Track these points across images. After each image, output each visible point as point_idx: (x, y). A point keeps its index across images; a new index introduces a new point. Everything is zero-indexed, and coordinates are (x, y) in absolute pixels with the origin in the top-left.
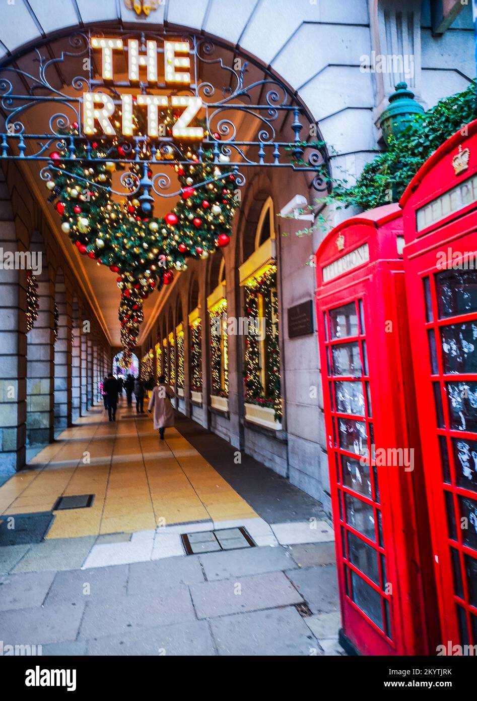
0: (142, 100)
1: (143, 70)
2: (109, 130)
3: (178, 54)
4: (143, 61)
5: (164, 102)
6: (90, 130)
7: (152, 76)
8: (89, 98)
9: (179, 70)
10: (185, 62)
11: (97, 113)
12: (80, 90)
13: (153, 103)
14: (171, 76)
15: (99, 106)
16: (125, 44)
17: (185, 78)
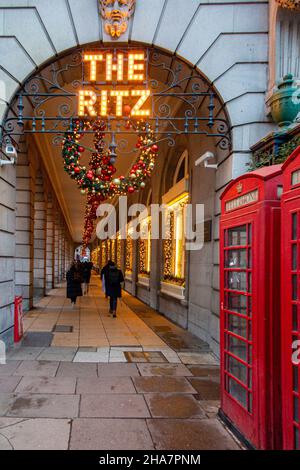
0: (112, 93)
1: (114, 73)
2: (93, 113)
3: (137, 62)
4: (114, 68)
5: (126, 94)
6: (81, 114)
7: (120, 78)
8: (82, 93)
9: (136, 72)
10: (141, 67)
11: (86, 103)
12: (76, 88)
13: (120, 95)
14: (132, 77)
15: (87, 98)
16: (105, 57)
17: (141, 77)
